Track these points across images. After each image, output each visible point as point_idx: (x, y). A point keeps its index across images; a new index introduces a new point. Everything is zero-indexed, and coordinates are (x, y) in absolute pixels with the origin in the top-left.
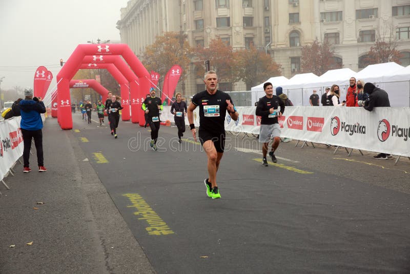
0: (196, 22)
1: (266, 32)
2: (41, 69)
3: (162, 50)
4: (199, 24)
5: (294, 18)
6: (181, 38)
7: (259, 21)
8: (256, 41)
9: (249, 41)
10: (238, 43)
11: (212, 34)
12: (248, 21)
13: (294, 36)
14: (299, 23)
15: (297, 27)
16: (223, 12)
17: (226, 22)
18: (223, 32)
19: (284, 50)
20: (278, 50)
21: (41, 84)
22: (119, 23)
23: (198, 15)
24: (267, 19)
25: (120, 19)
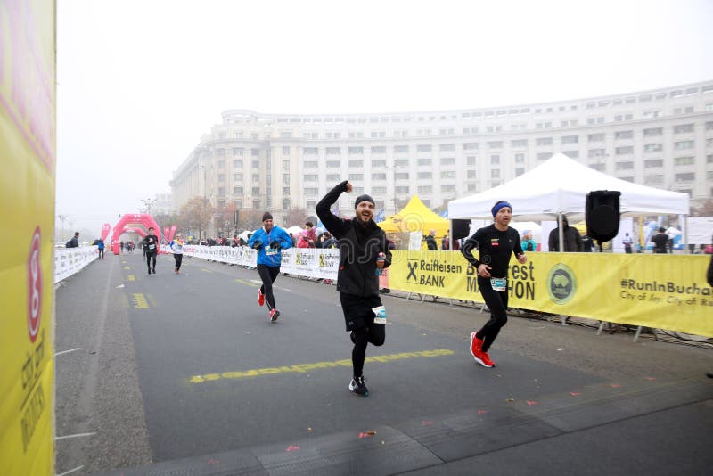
0: (220, 189)
1: (268, 199)
2: (106, 225)
3: (192, 208)
4: (222, 190)
5: (286, 190)
6: (206, 201)
7: (263, 191)
8: (261, 204)
9: (256, 204)
10: (248, 205)
11: (230, 197)
12: (256, 191)
13: (286, 203)
14: (289, 194)
15: (288, 197)
16: (238, 184)
17: (240, 190)
18: (238, 197)
19: (279, 211)
20: (275, 211)
21: (105, 233)
22: (171, 182)
23: (221, 184)
24: (269, 190)
25: (172, 179)
